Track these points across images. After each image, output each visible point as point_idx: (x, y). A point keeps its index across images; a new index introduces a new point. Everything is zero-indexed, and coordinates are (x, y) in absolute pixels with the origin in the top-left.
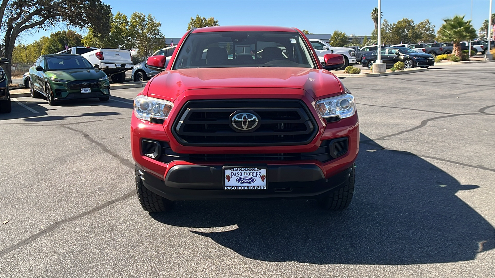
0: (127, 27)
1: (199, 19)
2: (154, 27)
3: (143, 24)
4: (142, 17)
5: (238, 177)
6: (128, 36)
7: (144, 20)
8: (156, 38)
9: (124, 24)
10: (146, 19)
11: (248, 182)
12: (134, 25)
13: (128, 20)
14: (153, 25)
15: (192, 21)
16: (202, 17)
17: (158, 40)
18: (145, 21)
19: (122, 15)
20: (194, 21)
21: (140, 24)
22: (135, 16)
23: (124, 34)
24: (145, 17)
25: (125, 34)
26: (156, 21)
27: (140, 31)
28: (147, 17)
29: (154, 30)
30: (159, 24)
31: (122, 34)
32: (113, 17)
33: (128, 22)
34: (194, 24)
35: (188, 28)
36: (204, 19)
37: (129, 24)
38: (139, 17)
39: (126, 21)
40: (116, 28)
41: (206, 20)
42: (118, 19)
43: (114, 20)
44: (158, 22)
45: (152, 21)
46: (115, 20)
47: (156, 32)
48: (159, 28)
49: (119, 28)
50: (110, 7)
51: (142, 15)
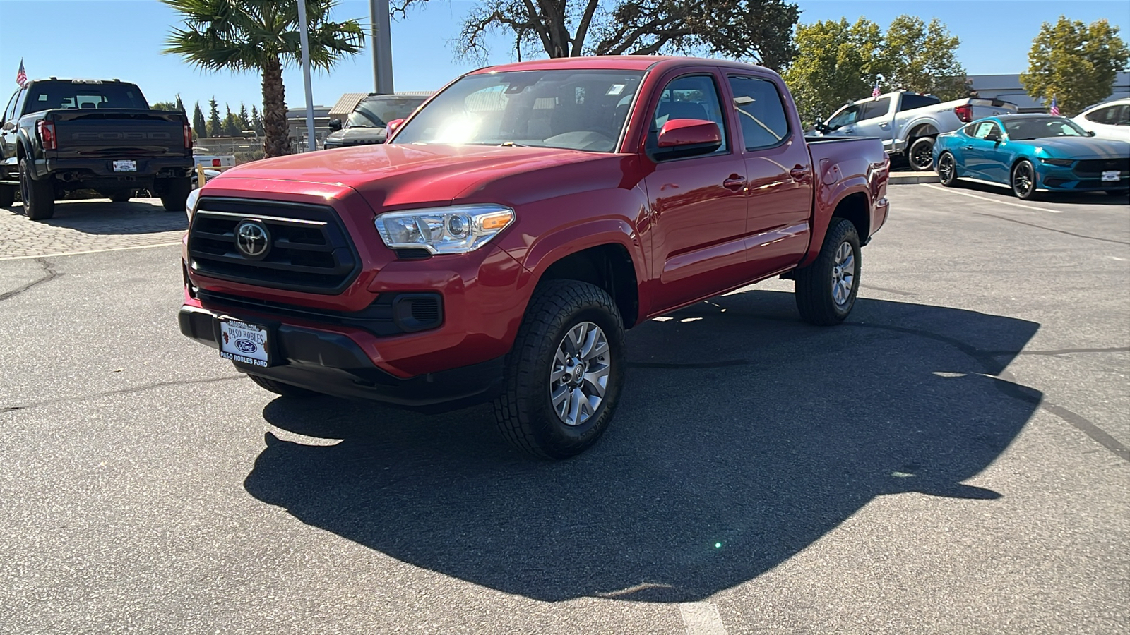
0: (877, 51)
1: (1063, 25)
2: (941, 50)
3: (917, 43)
4: (917, 26)
5: (237, 339)
6: (874, 72)
7: (919, 34)
8: (944, 76)
9: (870, 44)
10: (926, 31)
11: (248, 350)
12: (894, 46)
13: (881, 35)
14: (941, 43)
15: (1044, 31)
16: (1073, 21)
17: (947, 80)
18: (922, 35)
19: (870, 25)
20: (1051, 30)
21: (909, 43)
22: (900, 24)
23: (867, 67)
24: (923, 27)
25: (869, 68)
26: (948, 35)
27: (907, 60)
28: (928, 27)
29: (942, 57)
30: (955, 42)
31: (863, 69)
32: (848, 29)
33: (881, 39)
34: (1048, 40)
35: (1033, 49)
36: (1080, 24)
37: (882, 43)
38: (910, 28)
39: (875, 38)
40: (851, 54)
41: (1084, 28)
42: (857, 34)
43: (850, 37)
44: (952, 36)
45: (939, 35)
46: (852, 35)
47: (945, 60)
48: (955, 50)
49: (858, 55)
50: (798, 10)
51: (916, 22)
